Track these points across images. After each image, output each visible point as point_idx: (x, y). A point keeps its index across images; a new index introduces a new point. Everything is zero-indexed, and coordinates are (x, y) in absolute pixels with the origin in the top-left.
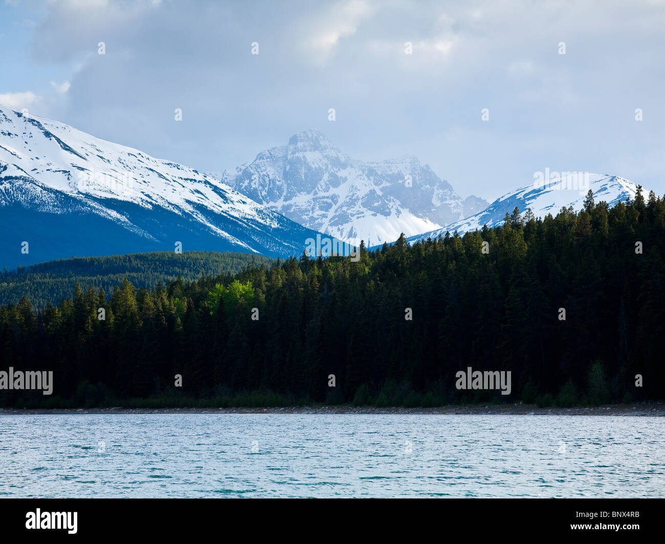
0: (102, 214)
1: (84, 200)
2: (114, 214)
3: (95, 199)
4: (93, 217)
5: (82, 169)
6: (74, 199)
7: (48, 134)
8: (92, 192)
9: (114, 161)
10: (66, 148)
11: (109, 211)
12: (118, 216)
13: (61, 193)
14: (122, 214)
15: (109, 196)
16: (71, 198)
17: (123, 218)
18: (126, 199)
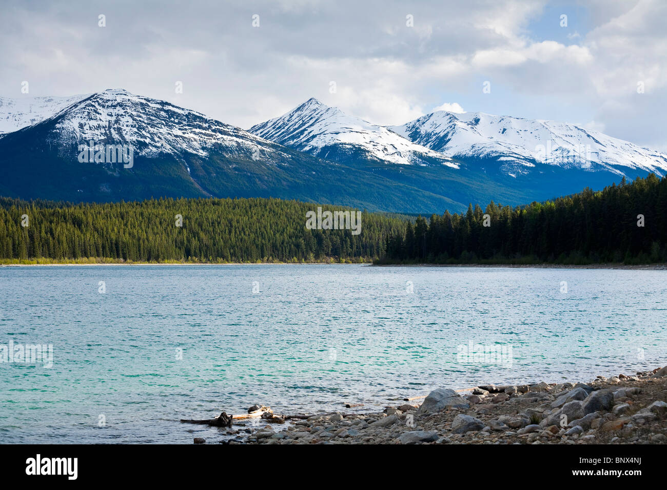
0: (613, 172)
1: (605, 166)
2: (618, 172)
3: (610, 165)
4: (609, 174)
5: (604, 151)
6: (600, 165)
7: (588, 136)
8: (609, 162)
9: (619, 147)
10: (597, 142)
11: (616, 171)
12: (620, 173)
13: (594, 162)
14: (622, 172)
15: (616, 164)
16: (599, 164)
17: (623, 174)
18: (624, 165)
